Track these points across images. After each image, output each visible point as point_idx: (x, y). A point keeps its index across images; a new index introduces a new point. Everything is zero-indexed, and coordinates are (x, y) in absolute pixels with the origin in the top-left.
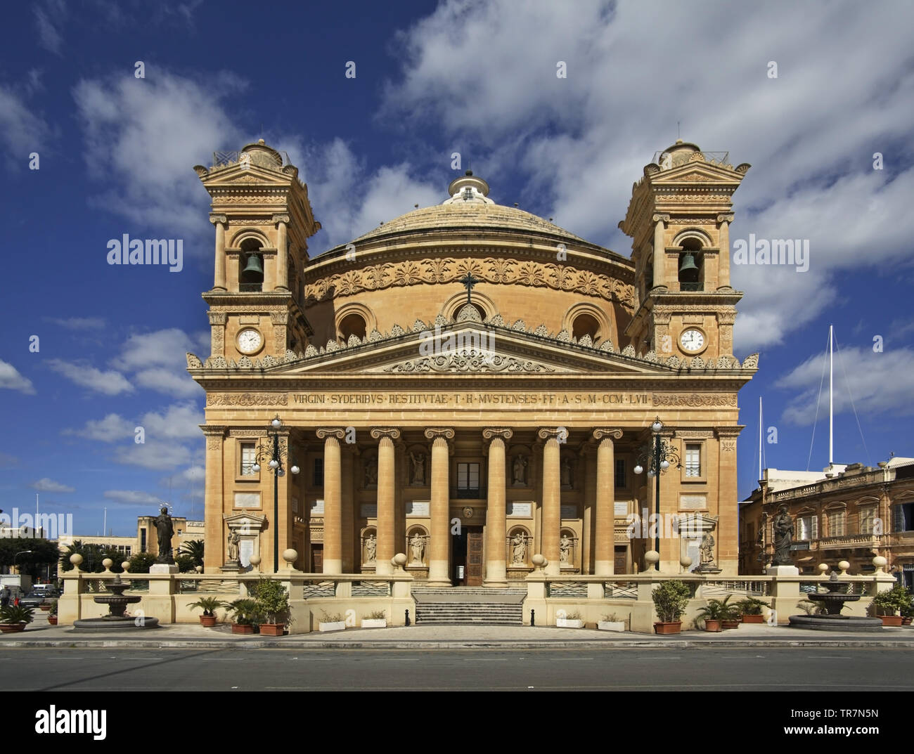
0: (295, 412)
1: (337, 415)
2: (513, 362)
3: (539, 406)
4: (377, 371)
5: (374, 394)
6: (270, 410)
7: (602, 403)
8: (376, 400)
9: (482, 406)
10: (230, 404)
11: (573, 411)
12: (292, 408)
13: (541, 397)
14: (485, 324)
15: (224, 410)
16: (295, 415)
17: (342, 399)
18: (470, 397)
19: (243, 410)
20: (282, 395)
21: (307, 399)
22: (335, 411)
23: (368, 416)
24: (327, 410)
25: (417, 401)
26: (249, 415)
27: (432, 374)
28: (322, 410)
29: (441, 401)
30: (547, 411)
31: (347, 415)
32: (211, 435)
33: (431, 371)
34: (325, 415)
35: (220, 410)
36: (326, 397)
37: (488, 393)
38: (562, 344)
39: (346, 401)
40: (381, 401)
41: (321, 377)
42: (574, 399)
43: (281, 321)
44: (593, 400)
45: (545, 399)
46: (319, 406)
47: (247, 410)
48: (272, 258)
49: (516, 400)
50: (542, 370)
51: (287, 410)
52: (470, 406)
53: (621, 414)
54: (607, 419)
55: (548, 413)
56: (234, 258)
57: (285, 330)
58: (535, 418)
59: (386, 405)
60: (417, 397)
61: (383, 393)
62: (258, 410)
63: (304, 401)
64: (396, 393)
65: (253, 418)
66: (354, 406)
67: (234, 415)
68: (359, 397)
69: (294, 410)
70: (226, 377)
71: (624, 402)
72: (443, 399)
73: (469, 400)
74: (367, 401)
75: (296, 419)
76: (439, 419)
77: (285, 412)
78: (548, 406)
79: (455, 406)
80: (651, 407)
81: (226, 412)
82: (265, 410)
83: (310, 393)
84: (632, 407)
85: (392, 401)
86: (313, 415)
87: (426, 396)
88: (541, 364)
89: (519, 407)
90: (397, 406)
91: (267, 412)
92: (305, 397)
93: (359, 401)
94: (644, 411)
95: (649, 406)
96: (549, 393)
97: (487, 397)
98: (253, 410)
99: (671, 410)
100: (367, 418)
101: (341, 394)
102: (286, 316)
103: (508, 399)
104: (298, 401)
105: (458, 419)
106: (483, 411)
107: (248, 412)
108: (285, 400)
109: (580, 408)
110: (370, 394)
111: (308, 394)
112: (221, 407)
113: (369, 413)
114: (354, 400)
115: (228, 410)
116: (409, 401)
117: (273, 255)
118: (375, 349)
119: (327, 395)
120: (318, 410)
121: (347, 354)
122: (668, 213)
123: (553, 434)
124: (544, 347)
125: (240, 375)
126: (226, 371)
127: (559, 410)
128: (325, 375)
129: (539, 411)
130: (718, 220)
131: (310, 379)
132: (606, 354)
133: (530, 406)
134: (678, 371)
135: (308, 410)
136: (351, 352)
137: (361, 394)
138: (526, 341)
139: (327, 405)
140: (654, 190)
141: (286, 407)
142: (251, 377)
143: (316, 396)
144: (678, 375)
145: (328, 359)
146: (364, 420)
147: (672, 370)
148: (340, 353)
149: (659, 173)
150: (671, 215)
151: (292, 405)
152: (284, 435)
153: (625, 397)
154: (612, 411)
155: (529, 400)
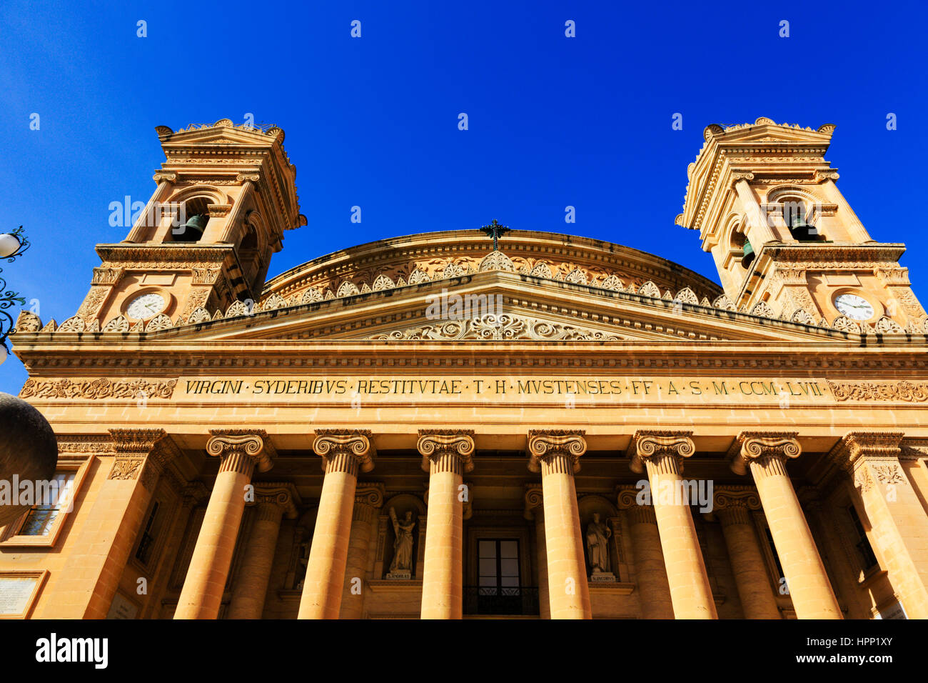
0: (180, 410)
1: (257, 414)
2: (571, 332)
3: (628, 397)
5: (331, 379)
7: (740, 394)
8: (335, 388)
9: (524, 398)
10: (63, 395)
11: (692, 407)
12: (177, 401)
13: (629, 385)
14: (522, 276)
17: (274, 387)
18: (501, 384)
19: (84, 404)
20: (166, 381)
21: (210, 388)
22: (254, 405)
23: (312, 414)
24: (241, 405)
25: (407, 390)
26: (91, 413)
27: (436, 343)
28: (231, 405)
29: (450, 390)
30: (643, 406)
31: (275, 414)
34: (233, 414)
35: (40, 405)
36: (245, 385)
37: (531, 378)
38: (649, 301)
39: (280, 390)
40: (342, 390)
41: (242, 348)
42: (688, 387)
43: (207, 281)
44: (723, 389)
45: (635, 388)
46: (229, 397)
47: (93, 405)
48: (221, 216)
49: (584, 387)
52: (502, 399)
53: (781, 413)
54: (759, 421)
55: (646, 410)
57: (208, 293)
59: (351, 396)
60: (408, 385)
61: (348, 378)
62: (111, 405)
63: (204, 390)
64: (372, 378)
66: (293, 399)
68: (303, 384)
69: (179, 405)
70: (74, 348)
71: (780, 393)
72: (454, 387)
73: (500, 388)
74: (318, 390)
76: (446, 419)
77: (160, 409)
78: (642, 399)
79: (475, 398)
80: (832, 402)
83: (218, 378)
84: (798, 401)
85: (362, 390)
87: (423, 384)
89: (592, 400)
90: (370, 398)
92: (206, 384)
93: (302, 390)
95: (829, 399)
96: (641, 379)
97: (531, 384)
98: (103, 405)
101: (272, 379)
102: (216, 276)
103: (568, 388)
104: (192, 391)
105: (481, 420)
108: (170, 389)
109: (703, 402)
110: (325, 379)
111: (212, 379)
113: (317, 409)
114: (295, 388)
116: (392, 390)
117: (224, 214)
118: (345, 310)
119: (248, 381)
120: (223, 405)
121: (297, 316)
122: (750, 171)
123: (666, 447)
124: (619, 307)
125: (100, 345)
126: (78, 337)
127: (664, 406)
128: (250, 344)
129: (631, 406)
130: (817, 179)
131: (223, 353)
132: (725, 314)
133: (612, 399)
134: (860, 338)
135: (206, 405)
136: (303, 313)
137: (309, 379)
138: (590, 298)
139: (245, 396)
140: (723, 151)
141: (167, 401)
142: (118, 348)
143: (228, 383)
144: (864, 346)
145: (263, 322)
146: (305, 423)
147: (849, 336)
148: (284, 312)
149: (724, 135)
150: (754, 174)
151: (179, 397)
152: (147, 450)
153: (779, 386)
154: (764, 407)
155: (607, 390)
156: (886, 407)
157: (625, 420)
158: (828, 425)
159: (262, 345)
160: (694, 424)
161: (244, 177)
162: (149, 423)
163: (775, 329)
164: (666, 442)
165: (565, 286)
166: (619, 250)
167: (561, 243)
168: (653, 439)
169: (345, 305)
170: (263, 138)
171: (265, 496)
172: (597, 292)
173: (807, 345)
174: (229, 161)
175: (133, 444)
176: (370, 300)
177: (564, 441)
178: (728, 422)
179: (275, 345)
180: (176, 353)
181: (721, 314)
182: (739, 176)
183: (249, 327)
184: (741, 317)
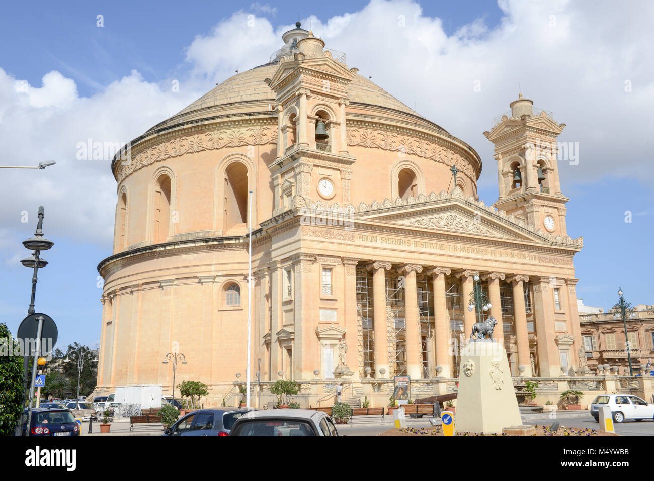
0: (360, 248)
1: (385, 253)
2: (475, 226)
3: (489, 257)
4: (406, 223)
5: (405, 239)
6: (344, 244)
7: (517, 258)
8: (407, 244)
9: (462, 254)
10: (318, 237)
11: (505, 262)
12: (358, 244)
13: (490, 251)
15: (314, 241)
16: (360, 250)
17: (388, 241)
18: (455, 247)
19: (327, 242)
20: (351, 233)
21: (367, 239)
22: (384, 249)
23: (403, 255)
24: (380, 248)
25: (429, 247)
26: (330, 246)
28: (377, 248)
29: (441, 248)
31: (391, 253)
32: (306, 260)
33: (435, 227)
34: (378, 252)
35: (312, 241)
36: (378, 238)
37: (464, 246)
39: (390, 242)
40: (409, 245)
42: (505, 254)
43: (348, 177)
44: (513, 256)
45: (491, 253)
46: (374, 244)
47: (330, 242)
48: (336, 128)
49: (478, 251)
50: (489, 234)
51: (355, 245)
52: (456, 254)
53: (526, 267)
54: (521, 269)
55: (494, 262)
56: (312, 122)
57: (349, 184)
58: (488, 265)
59: (412, 248)
60: (429, 245)
61: (410, 239)
62: (337, 243)
63: (365, 240)
64: (417, 240)
65: (334, 249)
66: (395, 247)
67: (321, 245)
68: (397, 241)
69: (360, 246)
71: (527, 258)
72: (442, 247)
73: (455, 249)
74: (402, 244)
75: (361, 252)
76: (441, 261)
77: (353, 247)
78: (493, 258)
79: (449, 253)
80: (538, 264)
81: (316, 243)
82: (341, 244)
84: (530, 262)
85: (415, 245)
86: (371, 251)
87: (433, 244)
88: (489, 230)
89: (480, 257)
90: (418, 250)
91: (342, 246)
92: (365, 237)
93: (397, 243)
94: (536, 265)
95: (537, 262)
96: (493, 249)
97: (464, 248)
98: (334, 243)
99: (547, 266)
101: (386, 237)
102: (351, 174)
103: (474, 251)
104: (361, 240)
105: (452, 262)
106: (464, 258)
107: (330, 244)
108: (353, 237)
109: (508, 261)
110: (403, 239)
111: (368, 234)
112: (311, 238)
113: (403, 253)
114: (394, 242)
115: (317, 241)
116: (424, 247)
118: (410, 209)
120: (374, 248)
123: (499, 278)
127: (499, 261)
129: (490, 260)
133: (485, 257)
134: (551, 243)
135: (368, 247)
137: (398, 238)
139: (379, 244)
141: (354, 243)
143: (372, 237)
144: (552, 245)
146: (401, 258)
147: (549, 242)
151: (358, 242)
152: (354, 265)
153: (526, 256)
154: (522, 264)
155: (484, 253)
156: (550, 267)
158: (535, 272)
159: (386, 223)
160: (504, 269)
162: (351, 253)
168: (496, 274)
169: (410, 207)
173: (539, 243)
175: (350, 263)
178: (512, 269)
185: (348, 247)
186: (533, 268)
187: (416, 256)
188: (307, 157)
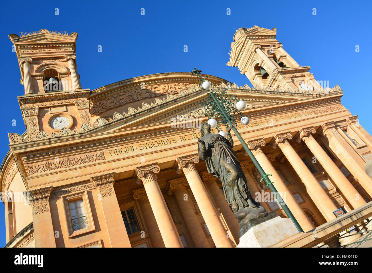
0: (113, 163)
1: (148, 157)
5: (169, 138)
6: (91, 166)
7: (294, 118)
8: (172, 142)
10: (52, 169)
11: (285, 124)
12: (110, 160)
13: (265, 121)
15: (48, 175)
16: (114, 165)
17: (147, 146)
20: (98, 153)
21: (120, 151)
22: (145, 154)
23: (170, 153)
24: (139, 156)
26: (72, 173)
28: (136, 156)
30: (272, 127)
31: (155, 156)
32: (38, 199)
34: (138, 159)
35: (44, 175)
36: (135, 147)
39: (151, 146)
40: (175, 141)
41: (129, 132)
42: (280, 118)
43: (85, 107)
44: (289, 117)
45: (267, 121)
46: (131, 154)
47: (70, 170)
51: (106, 162)
53: (306, 121)
54: (302, 125)
55: (274, 128)
56: (39, 79)
59: (180, 143)
61: (174, 137)
62: (81, 168)
63: (118, 153)
64: (183, 135)
65: (77, 175)
66: (158, 149)
67: (59, 176)
68: (159, 142)
69: (112, 161)
70: (49, 146)
71: (303, 115)
74: (166, 143)
75: (116, 167)
77: (105, 165)
78: (271, 125)
80: (315, 116)
81: (50, 176)
82: (87, 166)
83: (121, 147)
84: (308, 117)
85: (182, 140)
86: (129, 162)
89: (257, 128)
90: (187, 142)
91: (89, 168)
92: (118, 150)
93: (160, 145)
94: (314, 118)
95: (313, 115)
96: (267, 118)
98: (76, 169)
99: (324, 115)
100: (171, 155)
101: (145, 143)
102: (87, 104)
104: (113, 154)
108: (102, 155)
110: (166, 138)
112: (44, 173)
113: (171, 151)
114: (156, 144)
115: (51, 174)
117: (68, 75)
118: (161, 110)
119: (135, 146)
120: (132, 157)
121: (144, 115)
122: (259, 45)
123: (285, 138)
124: (252, 95)
125: (61, 142)
126: (48, 140)
127: (278, 126)
128: (132, 130)
129: (269, 127)
130: (277, 47)
131: (120, 136)
132: (282, 93)
133: (263, 127)
134: (316, 96)
135: (124, 159)
136: (146, 113)
137: (160, 140)
138: (242, 93)
139: (137, 152)
140: (248, 38)
141: (104, 161)
142: (72, 142)
143: (127, 148)
144: (317, 98)
145: (131, 120)
146: (169, 157)
147: (313, 95)
148: (139, 114)
149: (247, 32)
150: (261, 46)
151: (109, 158)
152: (111, 182)
153: (301, 114)
154: (301, 121)
155: (260, 124)
156: (327, 115)
157: (270, 132)
158: (317, 123)
159: (137, 129)
160: (287, 129)
161: (68, 57)
162: (103, 171)
163: (295, 96)
164: (285, 136)
165: (233, 90)
166: (209, 77)
167: (190, 76)
168: (281, 136)
169: (160, 108)
170: (69, 38)
171: (143, 194)
172: (244, 91)
173: (305, 100)
174: (55, 50)
175: (104, 181)
176: (169, 104)
177: (259, 142)
178: (295, 127)
179: (142, 128)
180: (99, 140)
181: (281, 93)
182: (257, 46)
183: (126, 123)
184: (286, 94)
185: (97, 167)
186: (313, 121)
187: (187, 149)
188: (31, 103)
